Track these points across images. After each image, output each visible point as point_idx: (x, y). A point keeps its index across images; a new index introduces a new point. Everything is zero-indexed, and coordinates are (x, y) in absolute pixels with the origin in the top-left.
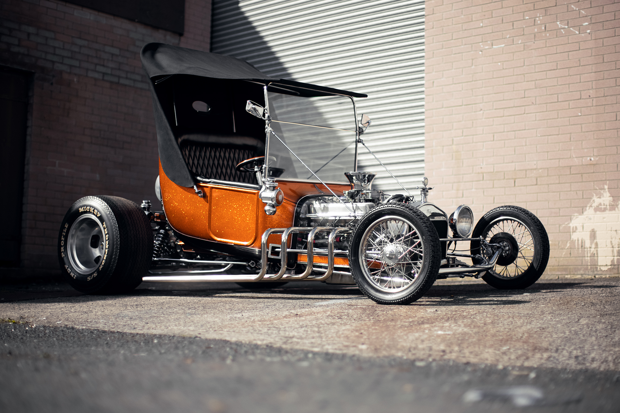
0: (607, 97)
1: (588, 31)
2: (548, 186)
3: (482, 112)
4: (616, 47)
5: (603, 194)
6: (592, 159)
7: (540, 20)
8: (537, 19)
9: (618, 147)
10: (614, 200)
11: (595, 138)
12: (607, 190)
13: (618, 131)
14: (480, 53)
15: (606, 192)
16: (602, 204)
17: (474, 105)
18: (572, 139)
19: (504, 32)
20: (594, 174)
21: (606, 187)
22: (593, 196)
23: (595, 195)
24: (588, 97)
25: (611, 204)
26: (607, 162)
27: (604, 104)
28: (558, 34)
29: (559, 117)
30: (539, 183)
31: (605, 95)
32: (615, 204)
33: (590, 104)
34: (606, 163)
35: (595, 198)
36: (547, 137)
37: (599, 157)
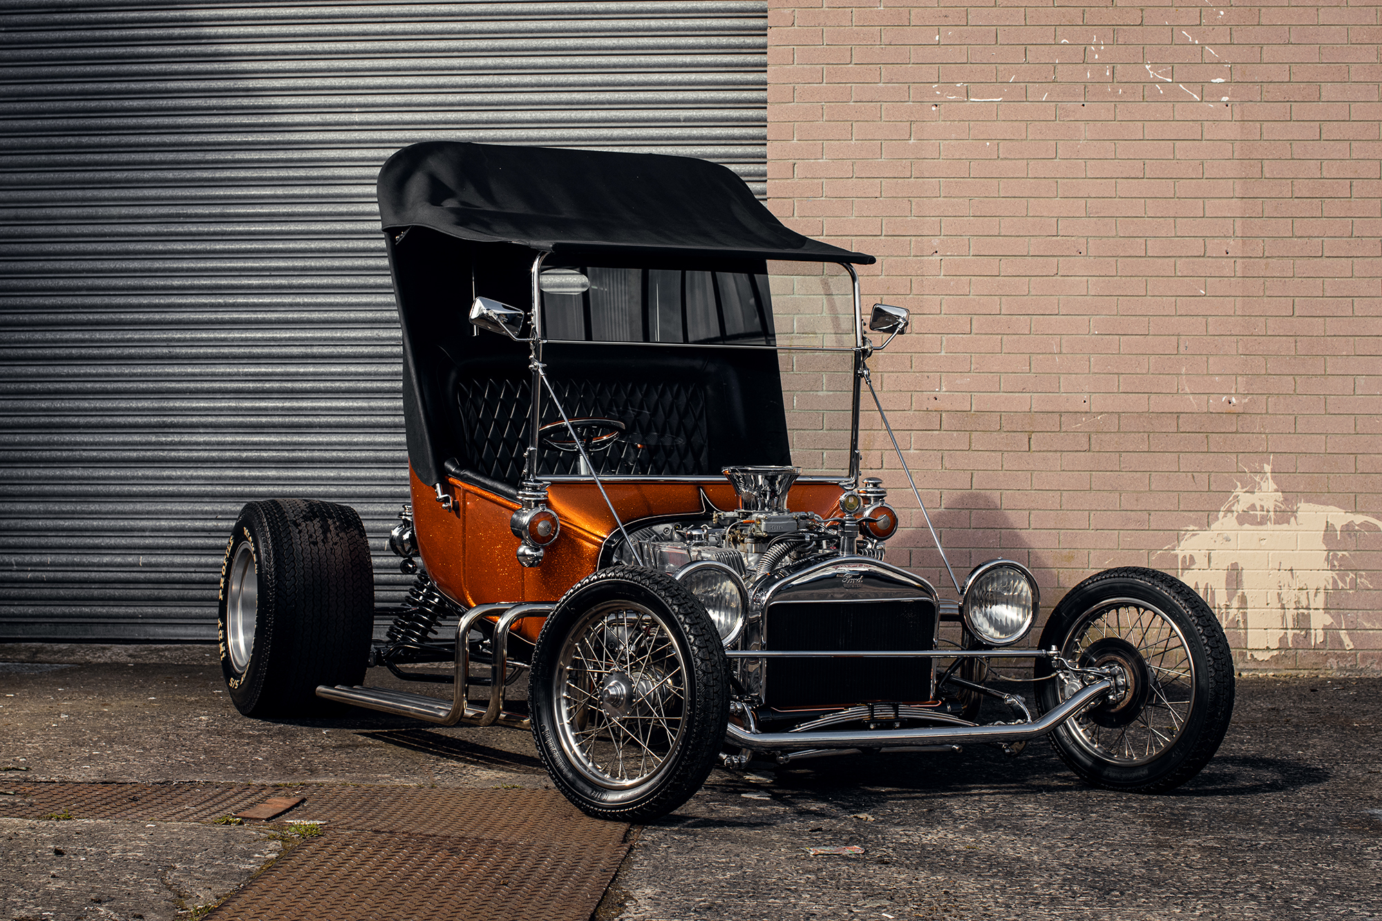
0: (1269, 260)
1: (1225, 99)
2: (1120, 456)
3: (937, 258)
4: (1293, 145)
5: (1259, 483)
6: (1234, 400)
7: (1098, 52)
8: (1093, 48)
9: (1297, 378)
10: (1286, 499)
11: (1240, 352)
12: (1269, 475)
13: (1296, 342)
14: (934, 108)
15: (1267, 479)
16: (1258, 508)
17: (913, 238)
18: (1182, 349)
19: (1001, 67)
20: (1238, 435)
21: (1267, 468)
22: (1237, 487)
23: (1239, 484)
24: (1225, 254)
25: (1278, 509)
26: (1270, 411)
27: (1262, 274)
28: (1145, 93)
29: (1148, 293)
30: (1095, 447)
31: (1266, 254)
32: (1288, 509)
33: (1227, 272)
34: (1267, 413)
35: (1239, 491)
36: (1117, 337)
37: (1250, 397)
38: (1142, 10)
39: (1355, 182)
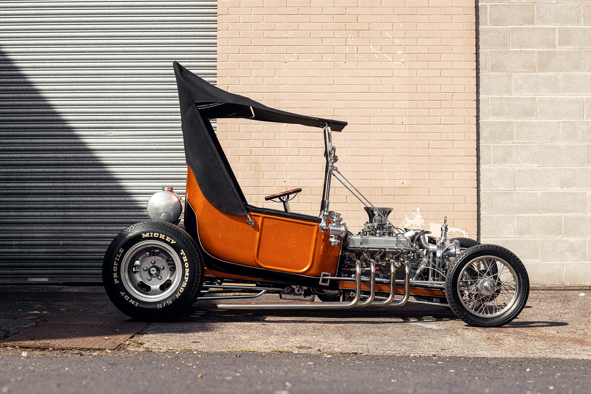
0: (419, 125)
1: (402, 60)
2: (359, 205)
4: (429, 79)
5: (415, 215)
6: (405, 182)
7: (351, 41)
8: (349, 39)
9: (430, 173)
10: (425, 222)
11: (407, 163)
12: (419, 212)
13: (430, 159)
14: (285, 64)
15: (418, 214)
16: (414, 226)
18: (384, 161)
19: (312, 47)
20: (406, 196)
21: (418, 209)
22: (406, 217)
23: (406, 216)
24: (402, 123)
25: (422, 226)
26: (419, 186)
27: (417, 131)
28: (370, 58)
29: (371, 139)
30: (349, 201)
31: (418, 123)
32: (426, 226)
33: (403, 130)
34: (418, 187)
35: (407, 219)
36: (358, 157)
37: (411, 181)
38: (369, 24)
39: (454, 94)
